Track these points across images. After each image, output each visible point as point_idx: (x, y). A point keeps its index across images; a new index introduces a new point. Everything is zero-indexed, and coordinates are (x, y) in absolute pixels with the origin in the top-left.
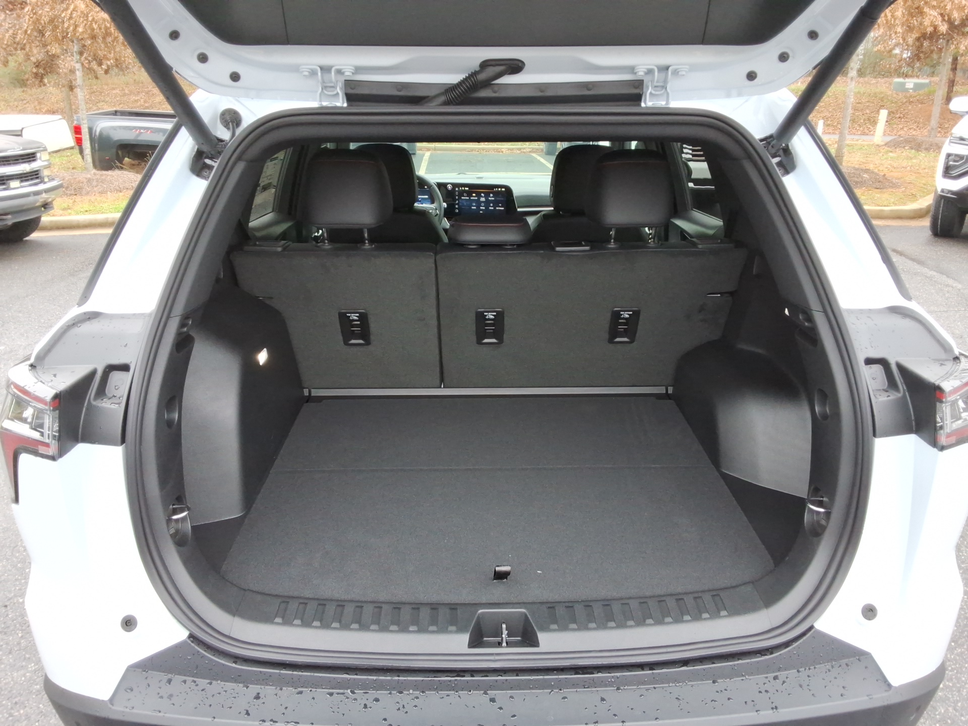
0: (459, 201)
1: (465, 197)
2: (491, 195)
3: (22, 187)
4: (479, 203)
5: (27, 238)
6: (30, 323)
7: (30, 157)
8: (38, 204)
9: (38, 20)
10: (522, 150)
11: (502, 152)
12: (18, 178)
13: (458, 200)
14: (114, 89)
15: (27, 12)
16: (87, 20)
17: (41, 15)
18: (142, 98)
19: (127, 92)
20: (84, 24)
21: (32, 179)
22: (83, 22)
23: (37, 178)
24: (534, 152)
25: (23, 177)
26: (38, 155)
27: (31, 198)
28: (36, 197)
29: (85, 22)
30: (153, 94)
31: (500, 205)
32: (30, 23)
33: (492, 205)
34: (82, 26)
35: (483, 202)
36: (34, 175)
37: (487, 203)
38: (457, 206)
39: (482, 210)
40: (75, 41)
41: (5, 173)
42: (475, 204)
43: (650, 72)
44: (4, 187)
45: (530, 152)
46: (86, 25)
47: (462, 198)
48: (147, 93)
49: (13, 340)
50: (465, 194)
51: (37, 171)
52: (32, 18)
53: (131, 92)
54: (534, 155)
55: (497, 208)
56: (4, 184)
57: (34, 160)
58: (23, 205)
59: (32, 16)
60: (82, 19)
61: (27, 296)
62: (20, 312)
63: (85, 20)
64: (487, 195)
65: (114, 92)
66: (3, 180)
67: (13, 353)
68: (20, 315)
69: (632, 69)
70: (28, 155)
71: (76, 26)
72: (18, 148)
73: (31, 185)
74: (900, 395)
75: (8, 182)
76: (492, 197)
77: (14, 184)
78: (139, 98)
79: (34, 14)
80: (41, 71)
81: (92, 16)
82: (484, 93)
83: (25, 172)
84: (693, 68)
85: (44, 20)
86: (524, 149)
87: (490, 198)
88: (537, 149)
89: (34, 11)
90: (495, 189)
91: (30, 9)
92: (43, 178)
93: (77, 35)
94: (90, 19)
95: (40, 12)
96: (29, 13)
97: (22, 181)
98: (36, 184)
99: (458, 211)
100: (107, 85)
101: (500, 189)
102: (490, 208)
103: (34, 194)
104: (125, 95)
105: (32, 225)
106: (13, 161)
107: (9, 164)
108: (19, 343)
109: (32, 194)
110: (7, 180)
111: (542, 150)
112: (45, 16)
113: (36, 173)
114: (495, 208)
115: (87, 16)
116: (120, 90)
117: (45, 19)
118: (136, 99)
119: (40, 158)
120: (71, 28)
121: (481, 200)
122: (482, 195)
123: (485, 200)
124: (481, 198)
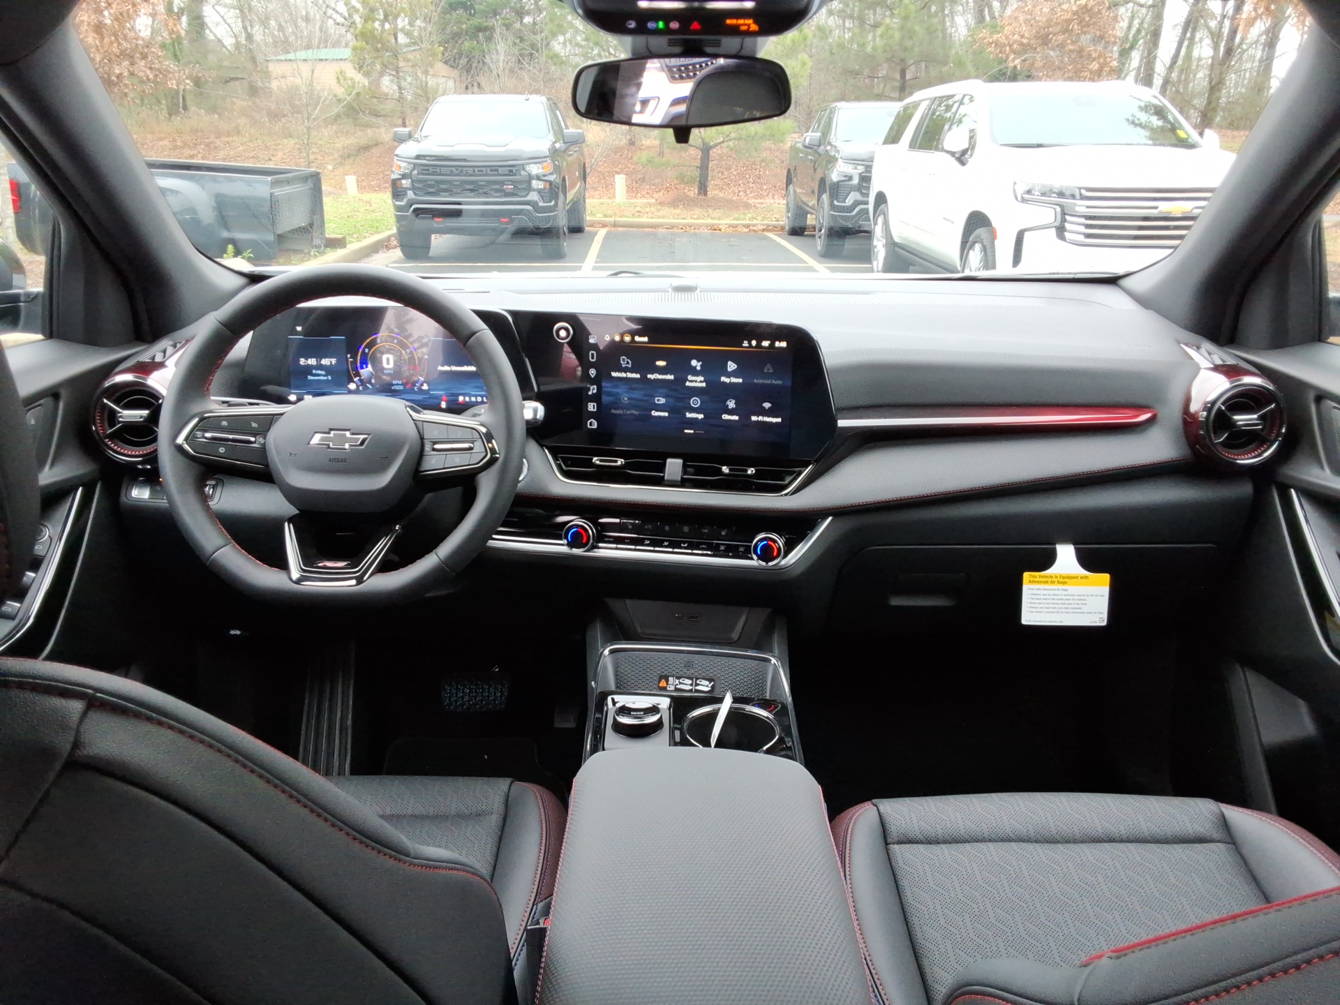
0: (599, 389)
1: (626, 370)
2: (731, 366)
4: (679, 393)
10: (751, 227)
11: (720, 230)
13: (597, 381)
14: (161, 139)
18: (199, 153)
19: (179, 143)
24: (770, 231)
30: (216, 148)
31: (767, 405)
33: (731, 404)
35: (696, 391)
37: (715, 394)
38: (592, 407)
39: (692, 423)
42: (663, 401)
45: (763, 230)
47: (614, 374)
48: (207, 145)
50: (624, 361)
53: (185, 145)
54: (770, 235)
55: (754, 418)
64: (713, 366)
65: (161, 143)
76: (734, 374)
78: (195, 152)
86: (755, 225)
87: (723, 379)
88: (775, 227)
90: (746, 344)
99: (595, 426)
100: (153, 133)
101: (766, 344)
102: (726, 417)
104: (175, 148)
111: (783, 228)
114: (745, 417)
116: (169, 141)
118: (192, 153)
121: (688, 384)
122: (694, 363)
123: (704, 385)
124: (690, 378)
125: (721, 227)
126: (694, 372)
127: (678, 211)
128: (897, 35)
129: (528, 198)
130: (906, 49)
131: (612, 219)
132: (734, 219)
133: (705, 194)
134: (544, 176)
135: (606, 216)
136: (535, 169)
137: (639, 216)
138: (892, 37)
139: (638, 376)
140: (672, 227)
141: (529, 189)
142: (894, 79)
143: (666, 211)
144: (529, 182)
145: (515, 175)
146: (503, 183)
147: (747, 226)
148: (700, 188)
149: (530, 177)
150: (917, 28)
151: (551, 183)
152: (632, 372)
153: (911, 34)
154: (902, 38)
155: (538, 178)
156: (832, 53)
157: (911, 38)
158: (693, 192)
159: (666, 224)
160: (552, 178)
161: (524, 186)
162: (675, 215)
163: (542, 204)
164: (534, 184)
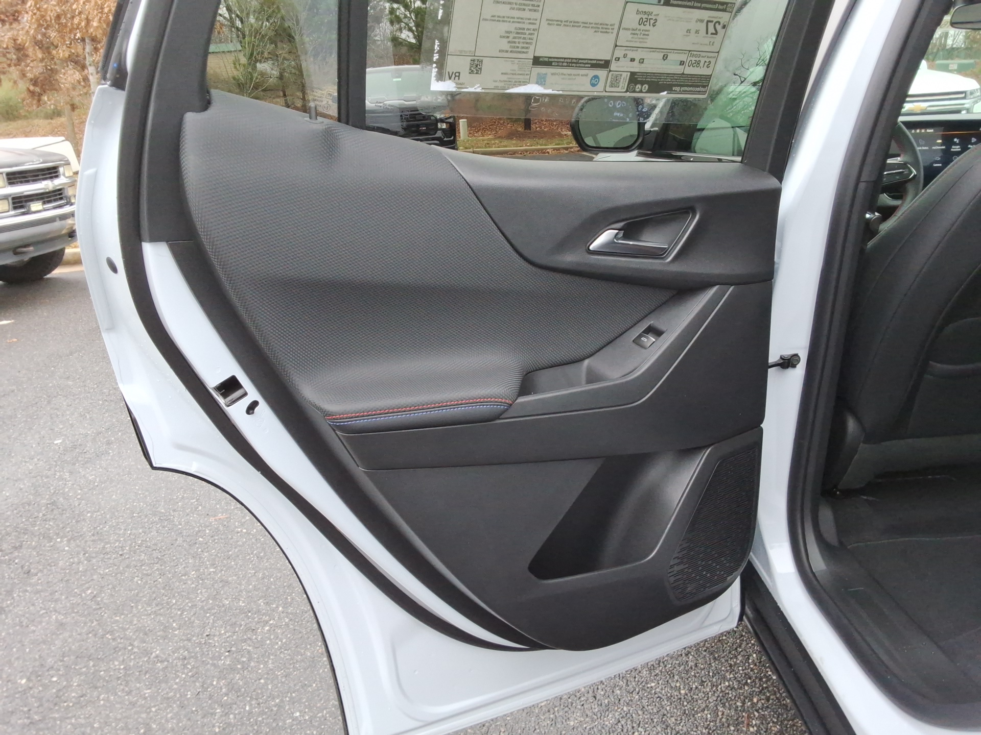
3: (45, 210)
4: (947, 154)
5: (48, 276)
6: (89, 395)
7: (51, 172)
8: (64, 232)
9: (43, 16)
10: (569, 149)
12: (38, 199)
15: (30, 7)
16: (102, 13)
17: (46, 10)
20: (98, 17)
21: (55, 200)
22: (97, 15)
23: (61, 199)
25: (45, 197)
26: (61, 170)
27: (57, 224)
28: (63, 222)
29: (100, 15)
32: (33, 21)
34: (96, 19)
35: (956, 153)
36: (56, 196)
40: (87, 41)
41: (22, 193)
42: (939, 159)
44: (23, 210)
45: (578, 150)
46: (101, 18)
49: (72, 425)
50: (921, 142)
51: (60, 190)
52: (35, 14)
56: (22, 207)
57: (57, 177)
58: (48, 233)
59: (35, 11)
60: (96, 12)
61: (71, 354)
62: (68, 378)
63: (99, 12)
64: (965, 140)
66: (21, 202)
67: (77, 450)
68: (70, 383)
70: (48, 169)
71: (88, 21)
72: (37, 161)
73: (55, 208)
75: (28, 204)
77: (36, 206)
79: (38, 9)
80: (38, 89)
81: (108, 6)
83: (47, 191)
85: (50, 16)
89: (38, 6)
91: (33, 4)
92: (70, 199)
93: (89, 32)
94: (106, 10)
95: (45, 6)
96: (32, 8)
97: (44, 203)
98: (60, 207)
103: (60, 218)
105: (54, 259)
106: (31, 176)
107: (28, 182)
108: (82, 431)
109: (57, 219)
110: (26, 201)
112: (52, 11)
113: (60, 192)
115: (102, 8)
117: (52, 15)
119: (64, 175)
120: (83, 24)
121: (952, 150)
122: (955, 140)
123: (960, 150)
124: (953, 147)
125: (548, 150)
126: (956, 144)
127: (514, 142)
129: (437, 135)
132: (556, 145)
134: (446, 119)
136: (439, 116)
139: (927, 148)
141: (437, 129)
144: (437, 125)
145: (427, 120)
146: (418, 126)
147: (566, 149)
148: (526, 126)
149: (437, 121)
151: (450, 123)
152: (924, 147)
155: (442, 121)
158: (521, 128)
160: (451, 120)
161: (433, 127)
162: (514, 144)
163: (445, 139)
164: (439, 125)
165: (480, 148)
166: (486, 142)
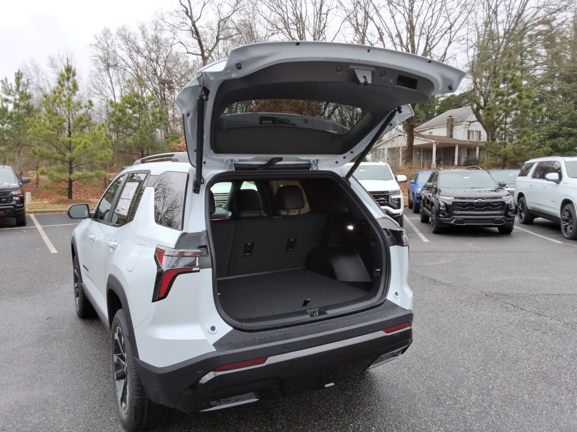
43: (314, 161)
69: (309, 161)
74: (391, 236)
82: (270, 167)
84: (324, 160)
127: (61, 206)
128: (139, 139)
129: (12, 203)
130: (143, 144)
131: (33, 210)
133: (72, 199)
134: (18, 195)
135: (30, 209)
136: (13, 193)
137: (45, 208)
138: (137, 140)
140: (61, 211)
141: (12, 200)
142: (139, 155)
143: (56, 206)
144: (12, 198)
145: (6, 195)
146: (1, 198)
148: (69, 197)
149: (13, 196)
150: (146, 137)
151: (21, 197)
153: (144, 139)
154: (141, 140)
155: (16, 196)
156: (113, 145)
157: (144, 140)
158: (66, 197)
159: (58, 211)
160: (21, 196)
161: (10, 199)
162: (61, 207)
163: (18, 205)
164: (14, 198)
165: (39, 209)
166: (43, 205)
